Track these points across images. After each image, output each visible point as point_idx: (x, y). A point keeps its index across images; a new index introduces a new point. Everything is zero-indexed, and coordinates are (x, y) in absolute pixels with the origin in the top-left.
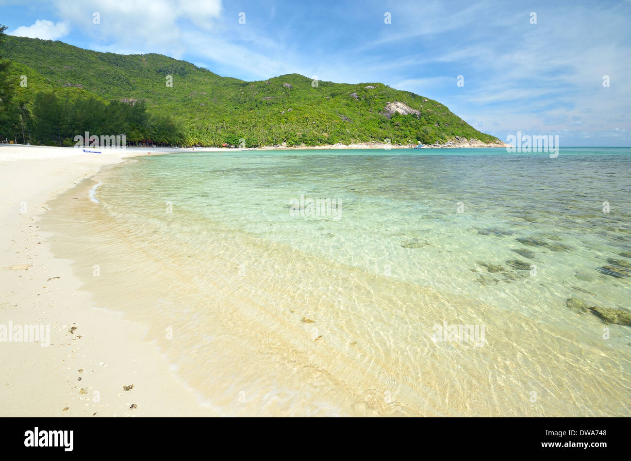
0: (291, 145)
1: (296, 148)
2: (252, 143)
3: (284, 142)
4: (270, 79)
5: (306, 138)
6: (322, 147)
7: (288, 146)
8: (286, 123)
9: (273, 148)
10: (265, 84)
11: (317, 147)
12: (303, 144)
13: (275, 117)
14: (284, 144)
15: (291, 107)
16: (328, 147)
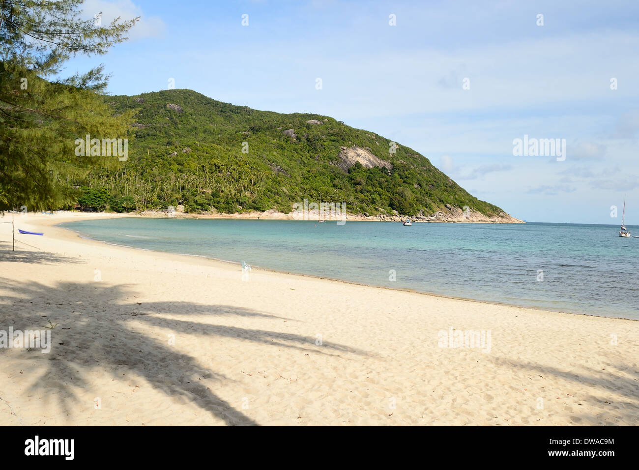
0: (193, 211)
1: (201, 216)
2: (124, 205)
3: (180, 204)
4: (142, 94)
5: (218, 199)
6: (245, 216)
7: (187, 212)
8: (181, 171)
9: (161, 214)
10: (134, 102)
11: (236, 216)
12: (213, 209)
13: (161, 161)
14: (181, 208)
15: (188, 146)
16: (254, 215)
